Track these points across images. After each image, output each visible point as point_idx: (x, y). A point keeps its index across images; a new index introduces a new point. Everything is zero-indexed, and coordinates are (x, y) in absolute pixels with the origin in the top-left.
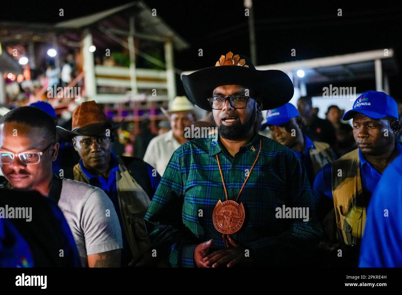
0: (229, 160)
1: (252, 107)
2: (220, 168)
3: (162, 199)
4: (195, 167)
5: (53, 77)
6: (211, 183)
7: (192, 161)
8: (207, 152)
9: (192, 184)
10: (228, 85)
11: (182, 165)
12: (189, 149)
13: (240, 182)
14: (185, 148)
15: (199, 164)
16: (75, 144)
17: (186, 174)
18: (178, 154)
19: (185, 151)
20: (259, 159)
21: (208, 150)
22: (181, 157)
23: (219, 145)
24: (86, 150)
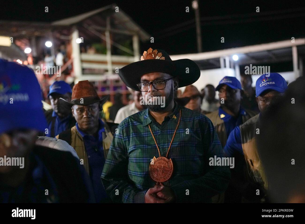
0: (158, 127)
1: (170, 87)
2: (152, 133)
3: (113, 161)
4: (134, 136)
5: (50, 62)
6: (146, 145)
7: (131, 131)
8: (141, 123)
9: (133, 148)
10: (150, 73)
11: (125, 135)
12: (129, 122)
13: (168, 143)
14: (125, 122)
15: (136, 133)
16: (73, 112)
17: (128, 141)
18: (121, 127)
19: (126, 124)
20: (180, 124)
21: (142, 122)
22: (123, 129)
23: (149, 117)
24: (80, 116)
